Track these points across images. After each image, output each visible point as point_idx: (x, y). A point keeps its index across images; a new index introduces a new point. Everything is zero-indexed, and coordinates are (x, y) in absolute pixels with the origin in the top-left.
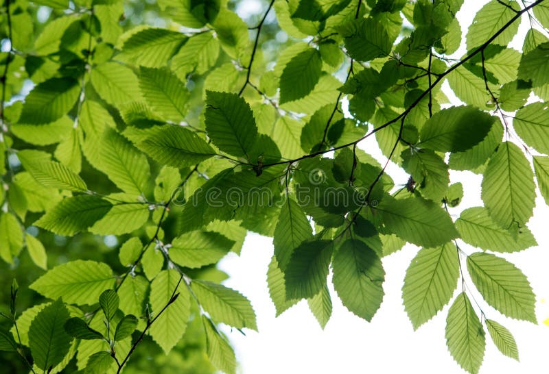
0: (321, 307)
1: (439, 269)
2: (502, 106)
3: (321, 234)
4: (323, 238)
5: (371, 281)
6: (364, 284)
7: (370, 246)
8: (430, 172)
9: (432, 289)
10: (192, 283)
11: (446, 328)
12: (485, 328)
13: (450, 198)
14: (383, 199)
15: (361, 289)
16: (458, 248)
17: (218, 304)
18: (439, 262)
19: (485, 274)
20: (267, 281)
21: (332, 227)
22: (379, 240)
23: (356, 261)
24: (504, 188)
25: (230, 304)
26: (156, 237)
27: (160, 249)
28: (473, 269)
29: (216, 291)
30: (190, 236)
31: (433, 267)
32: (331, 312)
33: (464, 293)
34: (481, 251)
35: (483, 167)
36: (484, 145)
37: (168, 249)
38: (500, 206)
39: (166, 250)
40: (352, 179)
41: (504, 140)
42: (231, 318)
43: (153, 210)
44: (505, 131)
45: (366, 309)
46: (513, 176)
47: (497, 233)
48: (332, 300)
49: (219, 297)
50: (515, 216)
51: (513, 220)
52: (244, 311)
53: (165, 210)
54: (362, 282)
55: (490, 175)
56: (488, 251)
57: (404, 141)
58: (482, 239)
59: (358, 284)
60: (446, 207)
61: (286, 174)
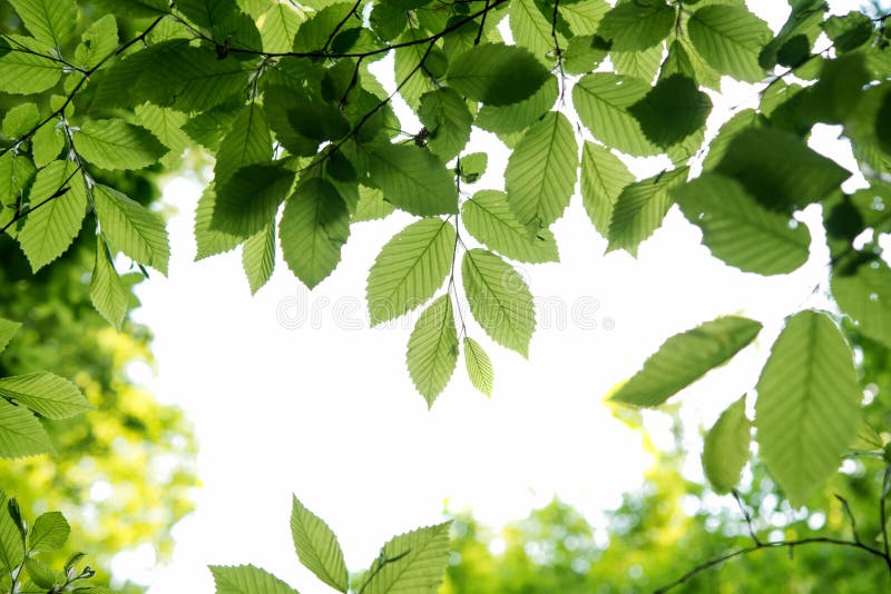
0: (259, 265)
1: (426, 258)
2: (565, 63)
3: (283, 161)
4: (285, 166)
5: (330, 239)
6: (318, 241)
7: (342, 195)
8: (447, 120)
9: (410, 279)
10: (95, 189)
11: (412, 335)
12: (461, 347)
13: (467, 170)
14: (376, 139)
15: (313, 246)
16: (458, 235)
17: (123, 225)
18: (428, 247)
19: (482, 278)
20: (196, 211)
21: (299, 155)
22: (356, 192)
23: (317, 208)
24: (537, 170)
25: (138, 230)
26: (62, 111)
27: (62, 130)
28: (468, 268)
29: (125, 207)
30: (109, 124)
31: (419, 252)
32: (270, 274)
33: (448, 296)
34: (487, 249)
35: (518, 137)
36: (528, 105)
37: (74, 132)
38: (525, 191)
39: (71, 133)
40: (344, 101)
41: (554, 109)
42: (136, 247)
43: (68, 74)
44: (560, 97)
45: (312, 272)
46: (549, 171)
47: (514, 232)
48: (276, 260)
49: (127, 216)
50: (540, 211)
51: (536, 216)
52: (156, 245)
53: (84, 79)
54: (317, 236)
55: (523, 149)
56: (495, 252)
57: (426, 71)
58: (492, 235)
59: (311, 237)
60: (458, 180)
61: (259, 69)
